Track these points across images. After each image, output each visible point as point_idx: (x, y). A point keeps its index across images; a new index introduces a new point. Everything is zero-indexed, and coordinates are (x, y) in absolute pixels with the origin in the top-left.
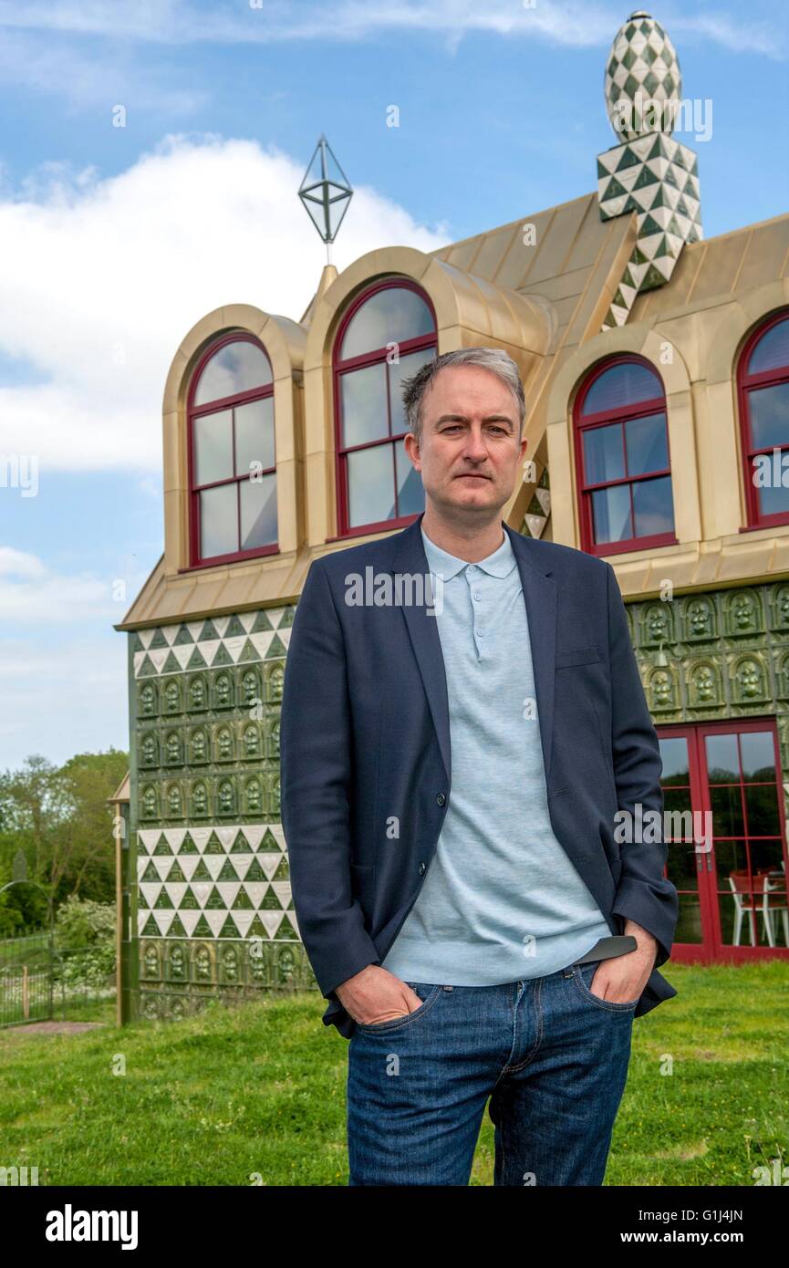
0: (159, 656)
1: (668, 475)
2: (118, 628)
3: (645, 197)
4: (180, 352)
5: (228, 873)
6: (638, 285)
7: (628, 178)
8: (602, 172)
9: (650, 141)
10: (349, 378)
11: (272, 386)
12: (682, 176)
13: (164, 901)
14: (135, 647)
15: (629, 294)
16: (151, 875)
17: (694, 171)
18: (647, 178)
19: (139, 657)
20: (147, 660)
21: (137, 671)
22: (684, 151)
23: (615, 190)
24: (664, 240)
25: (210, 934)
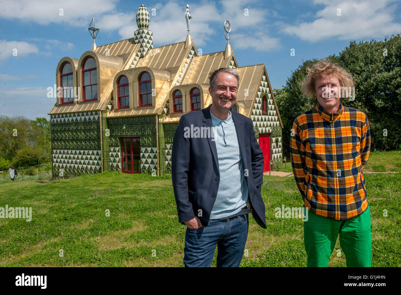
0: (55, 120)
1: (129, 96)
2: (48, 114)
3: (141, 40)
4: (59, 64)
5: (66, 158)
6: (139, 56)
7: (139, 36)
8: (135, 35)
9: (142, 30)
10: (85, 73)
11: (72, 73)
12: (148, 37)
13: (57, 162)
14: (52, 118)
15: (137, 58)
16: (55, 157)
17: (152, 35)
18: (141, 37)
19: (52, 120)
20: (53, 120)
21: (52, 122)
22: (149, 32)
23: (137, 38)
24: (144, 49)
25: (64, 168)
